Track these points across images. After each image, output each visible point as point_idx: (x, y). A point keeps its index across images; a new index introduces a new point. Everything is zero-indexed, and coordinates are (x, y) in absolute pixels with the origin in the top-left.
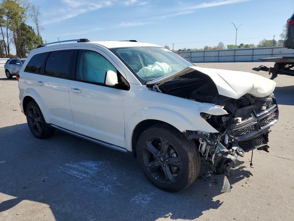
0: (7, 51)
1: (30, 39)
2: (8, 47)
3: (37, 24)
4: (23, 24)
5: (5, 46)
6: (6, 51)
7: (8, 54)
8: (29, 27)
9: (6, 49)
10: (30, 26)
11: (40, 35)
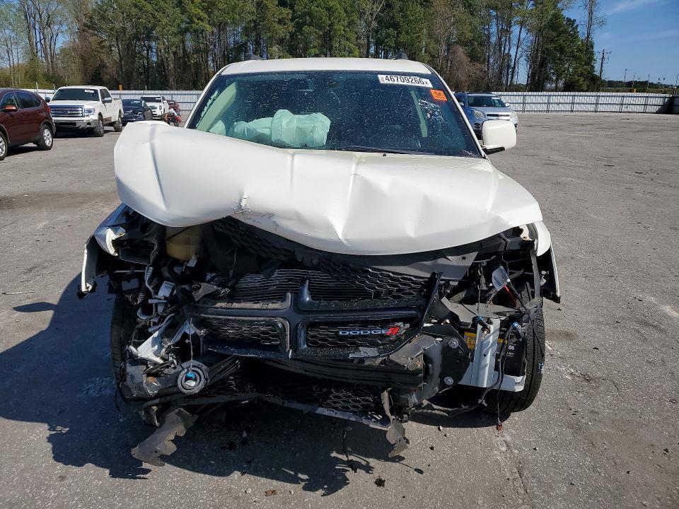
0: (510, 76)
1: (561, 50)
2: (514, 68)
3: (591, 13)
4: (557, 16)
5: (509, 67)
6: (507, 77)
7: (509, 83)
8: (569, 20)
9: (508, 74)
10: (572, 19)
11: (590, 39)
